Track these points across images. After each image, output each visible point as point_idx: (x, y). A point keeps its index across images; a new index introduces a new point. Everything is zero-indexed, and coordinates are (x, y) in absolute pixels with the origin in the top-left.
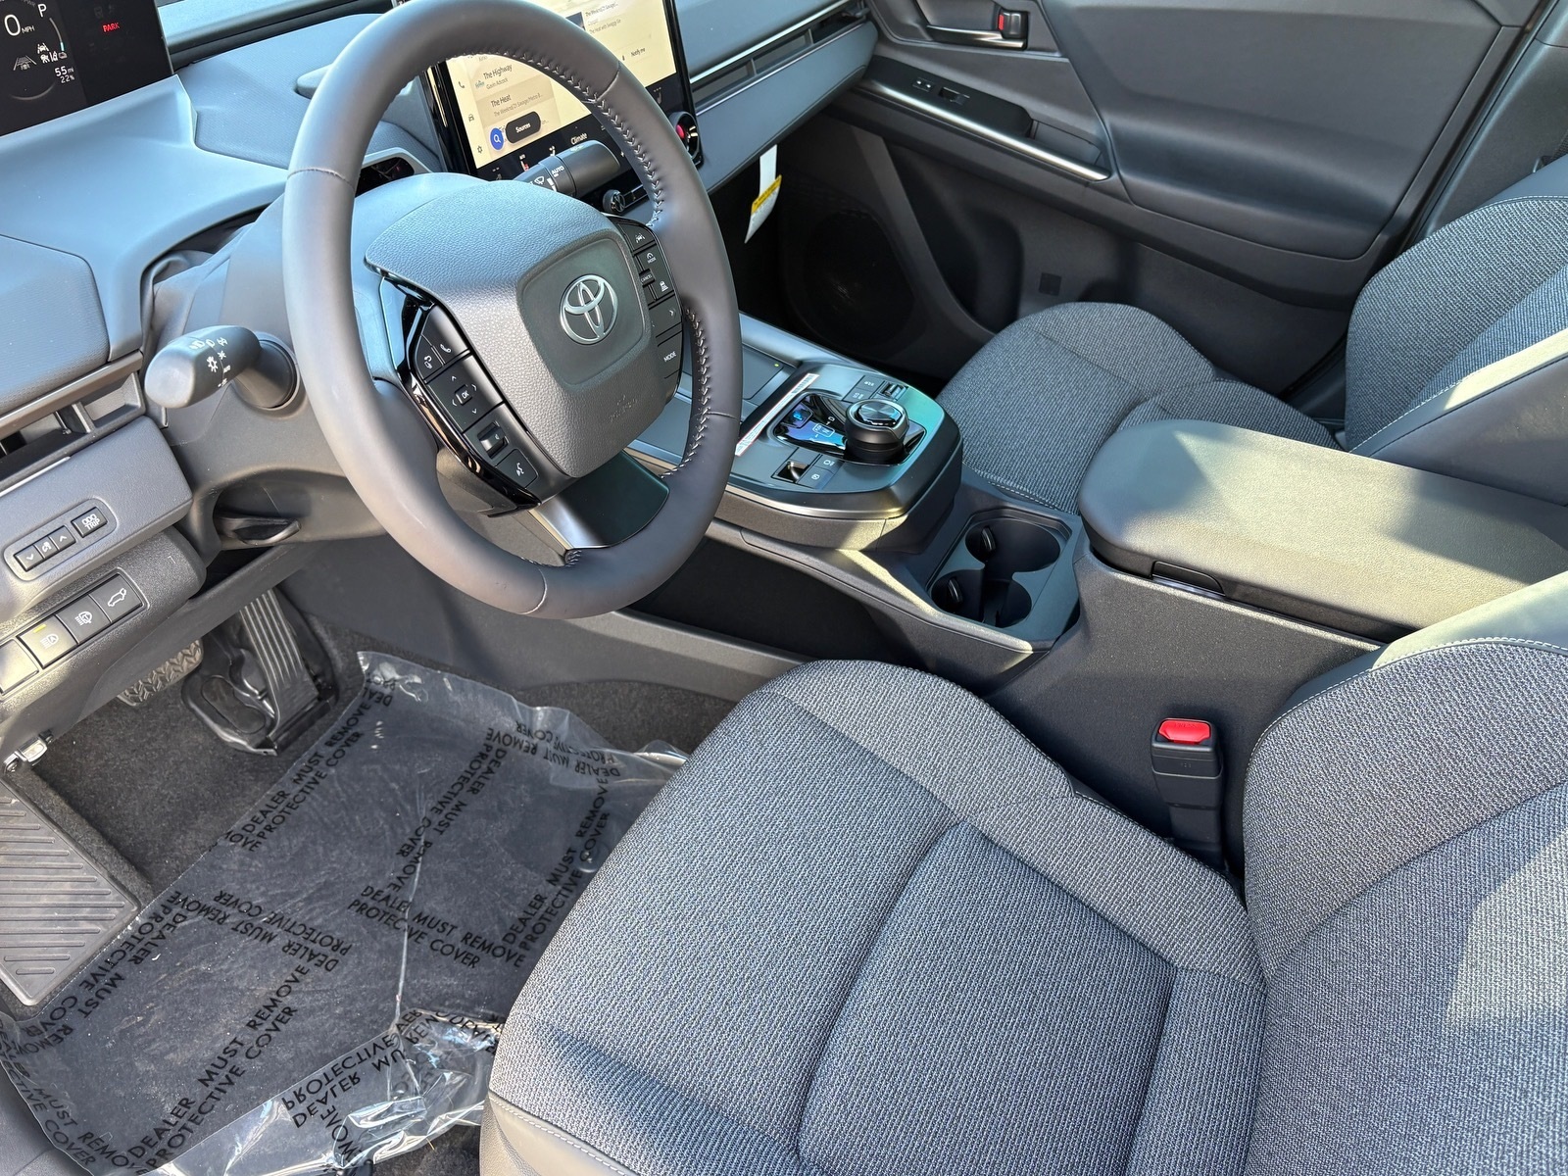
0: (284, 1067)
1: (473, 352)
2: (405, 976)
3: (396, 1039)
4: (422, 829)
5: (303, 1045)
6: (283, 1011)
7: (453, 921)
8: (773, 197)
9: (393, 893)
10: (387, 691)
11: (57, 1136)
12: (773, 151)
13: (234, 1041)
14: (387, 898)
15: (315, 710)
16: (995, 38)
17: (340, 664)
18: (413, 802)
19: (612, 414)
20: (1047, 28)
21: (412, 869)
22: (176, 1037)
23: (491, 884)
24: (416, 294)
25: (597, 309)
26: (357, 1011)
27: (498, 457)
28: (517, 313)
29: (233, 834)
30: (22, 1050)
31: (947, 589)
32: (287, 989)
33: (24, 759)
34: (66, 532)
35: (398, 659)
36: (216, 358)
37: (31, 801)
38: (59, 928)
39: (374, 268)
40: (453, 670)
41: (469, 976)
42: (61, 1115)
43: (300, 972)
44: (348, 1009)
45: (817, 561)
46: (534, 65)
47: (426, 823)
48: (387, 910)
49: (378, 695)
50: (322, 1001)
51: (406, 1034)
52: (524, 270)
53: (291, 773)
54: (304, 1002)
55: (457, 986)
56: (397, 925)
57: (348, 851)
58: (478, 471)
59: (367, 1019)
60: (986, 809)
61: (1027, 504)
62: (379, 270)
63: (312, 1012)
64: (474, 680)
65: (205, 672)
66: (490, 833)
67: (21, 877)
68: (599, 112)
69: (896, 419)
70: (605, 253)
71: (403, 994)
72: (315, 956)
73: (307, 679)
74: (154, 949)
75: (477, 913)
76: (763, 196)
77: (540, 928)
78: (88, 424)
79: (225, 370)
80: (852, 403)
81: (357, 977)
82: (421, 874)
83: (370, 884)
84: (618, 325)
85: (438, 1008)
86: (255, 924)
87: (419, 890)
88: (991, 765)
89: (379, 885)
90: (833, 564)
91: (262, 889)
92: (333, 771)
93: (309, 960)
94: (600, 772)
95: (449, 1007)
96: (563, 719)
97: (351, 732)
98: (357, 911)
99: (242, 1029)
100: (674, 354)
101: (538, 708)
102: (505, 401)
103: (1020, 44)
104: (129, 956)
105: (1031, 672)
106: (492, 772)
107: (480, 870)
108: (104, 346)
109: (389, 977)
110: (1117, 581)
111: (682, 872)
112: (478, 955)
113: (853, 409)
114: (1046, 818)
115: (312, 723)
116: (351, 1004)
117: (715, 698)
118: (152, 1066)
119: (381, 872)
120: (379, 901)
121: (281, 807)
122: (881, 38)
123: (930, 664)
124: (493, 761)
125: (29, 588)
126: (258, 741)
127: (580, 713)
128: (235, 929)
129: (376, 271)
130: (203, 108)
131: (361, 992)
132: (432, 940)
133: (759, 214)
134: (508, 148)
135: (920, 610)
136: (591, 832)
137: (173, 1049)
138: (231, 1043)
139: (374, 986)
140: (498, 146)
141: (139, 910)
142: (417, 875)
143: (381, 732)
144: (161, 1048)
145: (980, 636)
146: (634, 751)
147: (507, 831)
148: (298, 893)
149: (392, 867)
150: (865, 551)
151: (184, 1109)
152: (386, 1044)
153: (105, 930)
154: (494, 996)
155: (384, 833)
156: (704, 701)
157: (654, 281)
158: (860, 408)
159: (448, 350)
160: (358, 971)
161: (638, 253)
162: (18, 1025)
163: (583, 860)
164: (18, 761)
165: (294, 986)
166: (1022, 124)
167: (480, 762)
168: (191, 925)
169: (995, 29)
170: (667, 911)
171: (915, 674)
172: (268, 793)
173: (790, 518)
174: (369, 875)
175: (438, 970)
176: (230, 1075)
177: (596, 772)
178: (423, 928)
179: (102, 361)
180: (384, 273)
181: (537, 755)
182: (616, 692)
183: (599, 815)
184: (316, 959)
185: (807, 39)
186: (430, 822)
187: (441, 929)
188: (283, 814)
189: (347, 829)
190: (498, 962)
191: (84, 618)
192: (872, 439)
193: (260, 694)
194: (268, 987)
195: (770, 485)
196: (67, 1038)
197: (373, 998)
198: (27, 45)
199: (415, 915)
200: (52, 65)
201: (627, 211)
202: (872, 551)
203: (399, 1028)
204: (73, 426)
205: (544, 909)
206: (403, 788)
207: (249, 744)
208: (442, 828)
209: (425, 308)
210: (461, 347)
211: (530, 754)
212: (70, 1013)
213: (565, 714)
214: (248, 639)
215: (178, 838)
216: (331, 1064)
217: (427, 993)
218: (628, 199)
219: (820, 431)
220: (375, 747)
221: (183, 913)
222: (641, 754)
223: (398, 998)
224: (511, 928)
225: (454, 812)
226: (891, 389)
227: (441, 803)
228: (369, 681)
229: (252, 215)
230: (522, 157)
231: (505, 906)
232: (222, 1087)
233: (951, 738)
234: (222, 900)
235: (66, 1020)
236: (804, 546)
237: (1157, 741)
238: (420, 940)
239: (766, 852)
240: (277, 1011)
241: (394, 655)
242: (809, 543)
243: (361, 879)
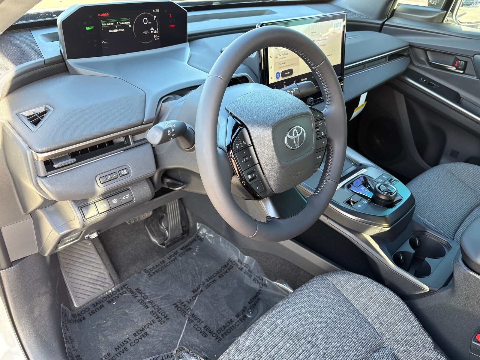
0: (140, 352)
1: (253, 145)
2: (183, 334)
3: (175, 355)
4: (201, 285)
5: (148, 347)
6: (145, 333)
7: (203, 320)
8: (362, 108)
9: (187, 304)
10: (203, 237)
11: (70, 353)
12: (366, 94)
13: (128, 338)
14: (185, 305)
15: (180, 237)
16: (453, 68)
17: (191, 225)
18: (201, 275)
19: (294, 174)
20: (473, 67)
21: (195, 298)
22: (113, 331)
23: (217, 311)
24: (239, 122)
25: (298, 138)
26: (166, 341)
27: (252, 182)
28: (271, 135)
29: (146, 270)
30: (70, 322)
31: (399, 256)
32: (148, 326)
33: (90, 237)
34: (116, 174)
35: (208, 228)
36: (171, 131)
37: (94, 245)
38: (91, 285)
39: (228, 111)
40: (223, 236)
41: (203, 340)
42: (73, 347)
43: (153, 322)
44: (164, 339)
45: (353, 236)
46: (297, 53)
47: (203, 284)
48: (184, 309)
49: (199, 237)
50: (157, 334)
51: (178, 354)
52: (277, 121)
53: (168, 256)
54: (151, 332)
55: (198, 342)
56: (185, 316)
57: (177, 286)
58: (244, 185)
59: (168, 345)
60: (398, 345)
61: (437, 233)
62: (229, 112)
63: (153, 336)
64: (229, 241)
65: (152, 218)
66: (221, 293)
67: (85, 267)
68: (315, 72)
69: (393, 192)
70: (306, 120)
71: (181, 340)
72: (159, 318)
73: (180, 227)
74: (115, 300)
75: (211, 319)
76: (359, 107)
77: (229, 331)
78: (132, 142)
79: (173, 135)
80: (378, 183)
81: (169, 329)
82: (197, 300)
83: (181, 299)
84: (304, 144)
85: (190, 348)
86: (145, 301)
87: (195, 306)
88: (403, 329)
89: (184, 300)
90: (359, 238)
91: (150, 291)
92: (180, 258)
93: (157, 319)
94: (261, 284)
95: (194, 349)
96: (253, 262)
97: (189, 247)
98: (175, 307)
99: (131, 335)
100: (321, 157)
101: (246, 256)
102: (259, 163)
103: (462, 72)
104: (108, 300)
105: (427, 297)
106: (227, 273)
107: (215, 305)
108: (142, 120)
109: (178, 332)
110: (471, 275)
111: (280, 336)
112: (208, 334)
113: (378, 185)
114: (421, 356)
115: (178, 241)
116: (165, 338)
117: (305, 271)
118: (103, 339)
119: (185, 296)
120: (182, 306)
121: (162, 266)
122: (411, 63)
123: (387, 283)
124: (228, 269)
125: (100, 189)
126: (161, 242)
127: (259, 262)
128: (139, 301)
129: (228, 112)
130: (193, 53)
131: (169, 335)
132: (195, 324)
133: (356, 113)
134: (281, 79)
135: (387, 263)
136: (253, 303)
137: (110, 335)
138: (127, 339)
139: (173, 334)
140: (278, 78)
141: (114, 286)
142: (196, 300)
143: (198, 250)
144: (107, 333)
145: (409, 279)
146: (273, 281)
147: (227, 294)
148: (159, 295)
149: (189, 295)
150: (372, 237)
151: (108, 356)
152: (171, 356)
153: (103, 290)
154: (209, 350)
155: (189, 283)
156: (301, 271)
157: (319, 131)
158: (381, 185)
159: (245, 143)
160: (170, 327)
161: (317, 121)
162: (71, 313)
163: (248, 312)
164: (88, 237)
165: (150, 326)
166: (457, 99)
167: (224, 268)
168: (127, 296)
169: (453, 65)
170: (272, 349)
171: (380, 286)
172: (160, 260)
173: (347, 218)
174: (182, 296)
175: (194, 335)
176: (124, 350)
177: (260, 283)
178: (193, 319)
179: (141, 124)
180: (231, 113)
181: (242, 271)
182: (272, 259)
183: (257, 298)
184: (159, 319)
185: (386, 60)
186: (204, 284)
187: (198, 321)
188: (162, 268)
189: (179, 278)
190: (213, 339)
191: (115, 201)
192: (383, 197)
193: (166, 228)
194: (142, 323)
195: (342, 205)
196: (83, 321)
197: (172, 338)
198: (148, 27)
199: (192, 314)
200: (154, 34)
201: (314, 105)
202: (373, 237)
203: (177, 352)
204: (128, 142)
205: (232, 325)
206: (199, 270)
207: (159, 243)
208: (207, 287)
209: (241, 128)
210: (250, 143)
211: (240, 270)
212: (87, 313)
213: (254, 261)
214: (167, 211)
215: (131, 267)
216: (153, 357)
217: (188, 342)
218: (315, 101)
219: (364, 190)
220: (194, 254)
221: (126, 291)
222: (275, 283)
223: (179, 341)
224: (220, 328)
225: (212, 282)
226: (393, 180)
227: (209, 278)
228: (198, 232)
229: (195, 87)
230: (285, 82)
231: (220, 320)
232: (120, 353)
233: (390, 314)
234: (137, 291)
235: (85, 315)
236: (349, 229)
237: (474, 341)
238: (191, 323)
239: (312, 337)
240: (143, 332)
241: (207, 226)
242: (352, 229)
243: (179, 297)
